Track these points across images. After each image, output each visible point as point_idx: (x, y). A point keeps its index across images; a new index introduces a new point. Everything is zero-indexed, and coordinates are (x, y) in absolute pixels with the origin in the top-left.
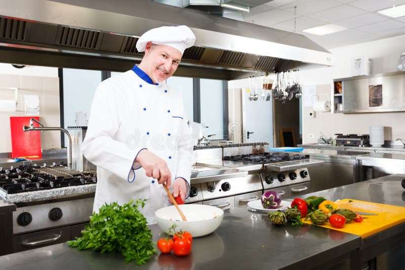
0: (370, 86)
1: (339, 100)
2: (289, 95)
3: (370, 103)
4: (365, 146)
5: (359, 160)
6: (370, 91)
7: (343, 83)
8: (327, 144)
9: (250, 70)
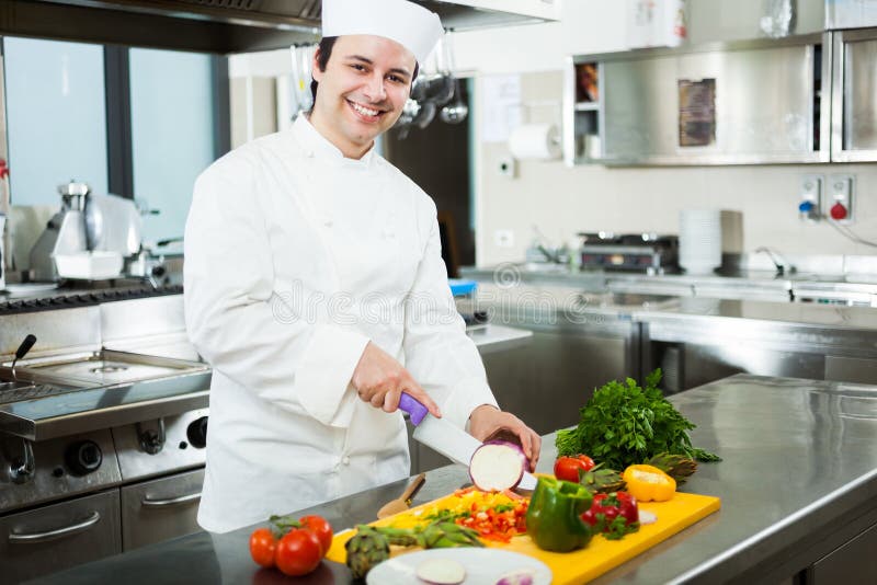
0: (680, 82)
1: (589, 122)
2: (420, 111)
3: (680, 137)
4: (666, 273)
5: (640, 324)
6: (682, 95)
7: (601, 68)
8: (552, 266)
9: (290, 23)
